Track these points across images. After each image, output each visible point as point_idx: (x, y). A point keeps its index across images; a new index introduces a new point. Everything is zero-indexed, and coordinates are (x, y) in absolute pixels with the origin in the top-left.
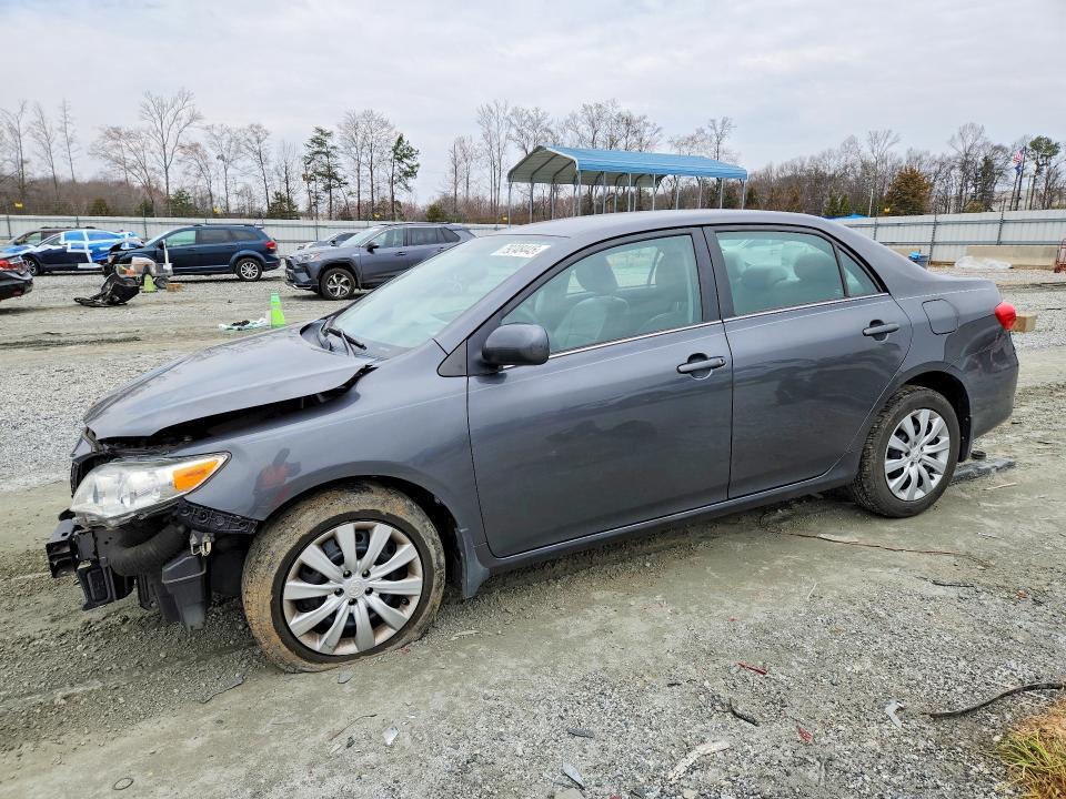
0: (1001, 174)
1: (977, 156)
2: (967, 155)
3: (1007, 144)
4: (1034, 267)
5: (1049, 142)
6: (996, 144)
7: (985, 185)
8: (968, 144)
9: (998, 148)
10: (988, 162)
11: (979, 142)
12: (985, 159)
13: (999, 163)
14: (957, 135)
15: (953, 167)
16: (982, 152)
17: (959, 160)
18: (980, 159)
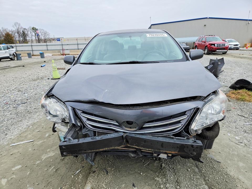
0: (27, 35)
1: (20, 30)
2: (18, 30)
3: (27, 28)
4: (57, 55)
5: (35, 28)
6: (24, 28)
7: (24, 38)
8: (18, 27)
9: (25, 29)
10: (24, 32)
11: (20, 27)
12: (23, 31)
13: (26, 33)
14: (14, 25)
15: (15, 33)
16: (21, 30)
17: (16, 31)
18: (21, 31)
